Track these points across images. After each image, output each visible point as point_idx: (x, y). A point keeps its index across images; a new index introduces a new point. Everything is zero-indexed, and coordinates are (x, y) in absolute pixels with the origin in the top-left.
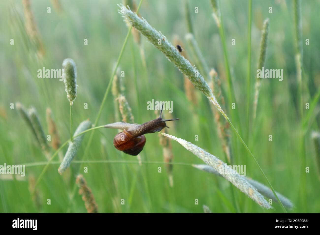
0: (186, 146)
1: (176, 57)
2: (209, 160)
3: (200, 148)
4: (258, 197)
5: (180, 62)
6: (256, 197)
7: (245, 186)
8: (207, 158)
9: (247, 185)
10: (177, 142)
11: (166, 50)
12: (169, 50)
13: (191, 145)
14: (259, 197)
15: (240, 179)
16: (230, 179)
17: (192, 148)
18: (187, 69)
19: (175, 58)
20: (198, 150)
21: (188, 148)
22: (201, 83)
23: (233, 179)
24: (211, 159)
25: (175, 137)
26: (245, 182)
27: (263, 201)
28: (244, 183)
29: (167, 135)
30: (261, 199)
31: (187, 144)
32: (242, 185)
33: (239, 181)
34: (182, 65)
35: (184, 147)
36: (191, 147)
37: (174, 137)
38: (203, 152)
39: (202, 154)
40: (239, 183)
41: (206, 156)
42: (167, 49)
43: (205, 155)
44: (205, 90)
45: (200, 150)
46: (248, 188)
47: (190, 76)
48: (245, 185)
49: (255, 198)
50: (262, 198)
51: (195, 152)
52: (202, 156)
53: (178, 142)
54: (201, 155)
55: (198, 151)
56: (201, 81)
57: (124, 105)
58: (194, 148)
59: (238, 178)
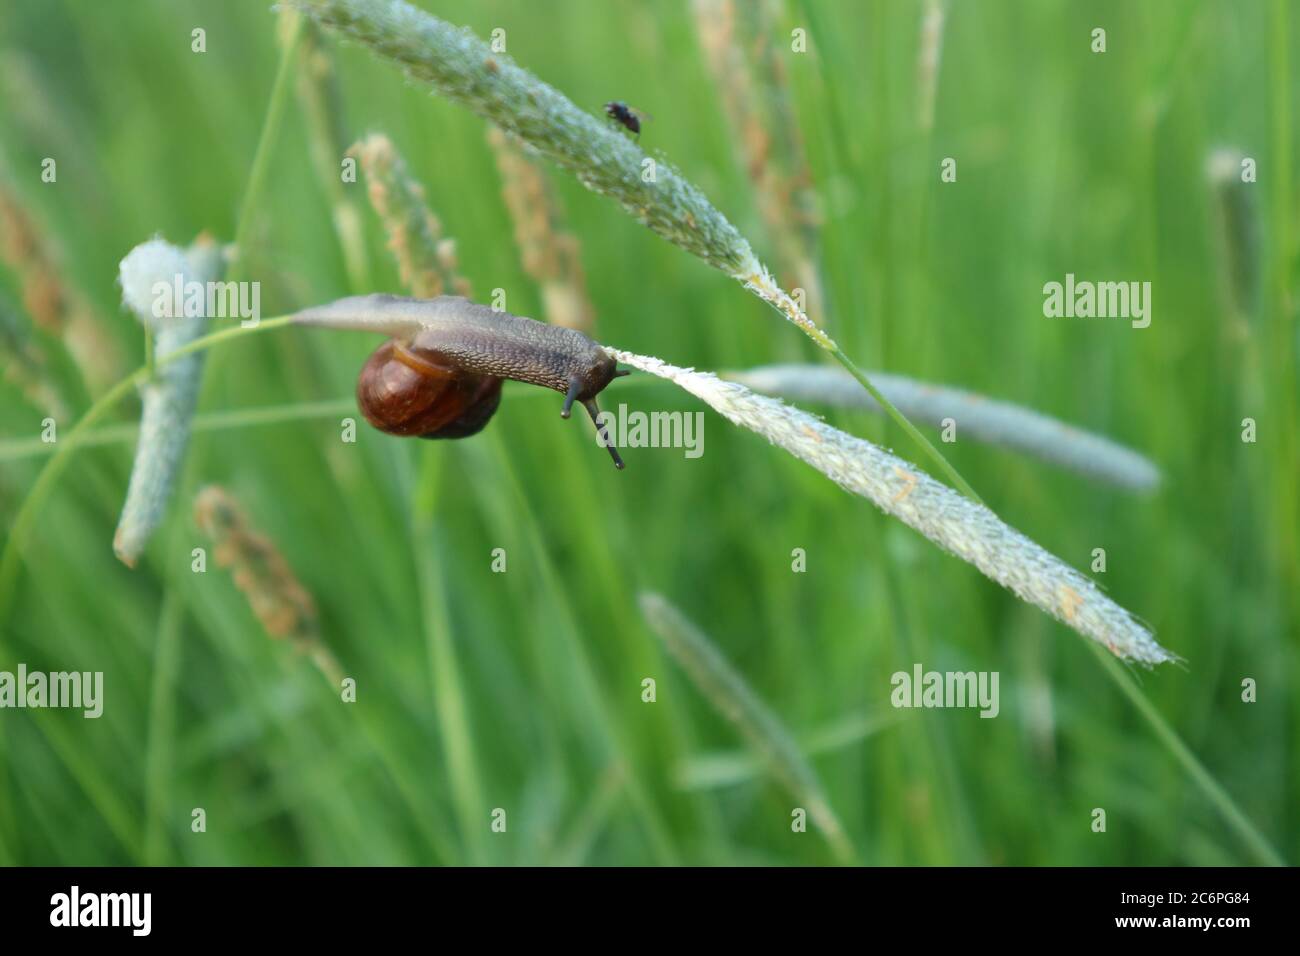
0: (729, 407)
1: (561, 135)
2: (848, 469)
3: (797, 412)
4: (1102, 619)
5: (587, 156)
6: (1095, 620)
7: (1034, 575)
8: (836, 460)
9: (1046, 571)
10: (680, 389)
11: (511, 111)
12: (525, 111)
13: (753, 402)
14: (1108, 617)
15: (1008, 547)
16: (961, 551)
17: (758, 419)
18: (626, 179)
19: (558, 144)
20: (790, 423)
21: (740, 416)
22: (698, 231)
23: (977, 548)
24: (857, 465)
25: (666, 364)
26: (1034, 558)
27: (1131, 633)
28: (1033, 564)
29: (624, 358)
30: (1118, 627)
31: (729, 400)
32: (1020, 574)
33: (1006, 555)
34: (597, 169)
35: (719, 410)
36: (751, 411)
37: (661, 361)
38: (812, 430)
39: (812, 441)
40: (1009, 564)
41: (831, 452)
42: (514, 107)
43: (825, 445)
44: (719, 253)
45: (795, 423)
46: (1054, 584)
47: (644, 207)
48: (1036, 570)
49: (1089, 626)
50: (1122, 621)
51: (777, 434)
52: (814, 452)
53: (684, 389)
54: (808, 449)
55: (786, 426)
56: (696, 222)
57: (390, 177)
58: (766, 416)
59: (997, 542)
